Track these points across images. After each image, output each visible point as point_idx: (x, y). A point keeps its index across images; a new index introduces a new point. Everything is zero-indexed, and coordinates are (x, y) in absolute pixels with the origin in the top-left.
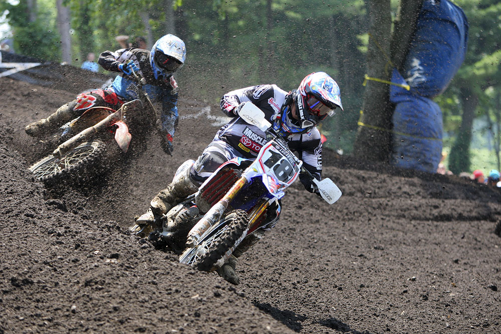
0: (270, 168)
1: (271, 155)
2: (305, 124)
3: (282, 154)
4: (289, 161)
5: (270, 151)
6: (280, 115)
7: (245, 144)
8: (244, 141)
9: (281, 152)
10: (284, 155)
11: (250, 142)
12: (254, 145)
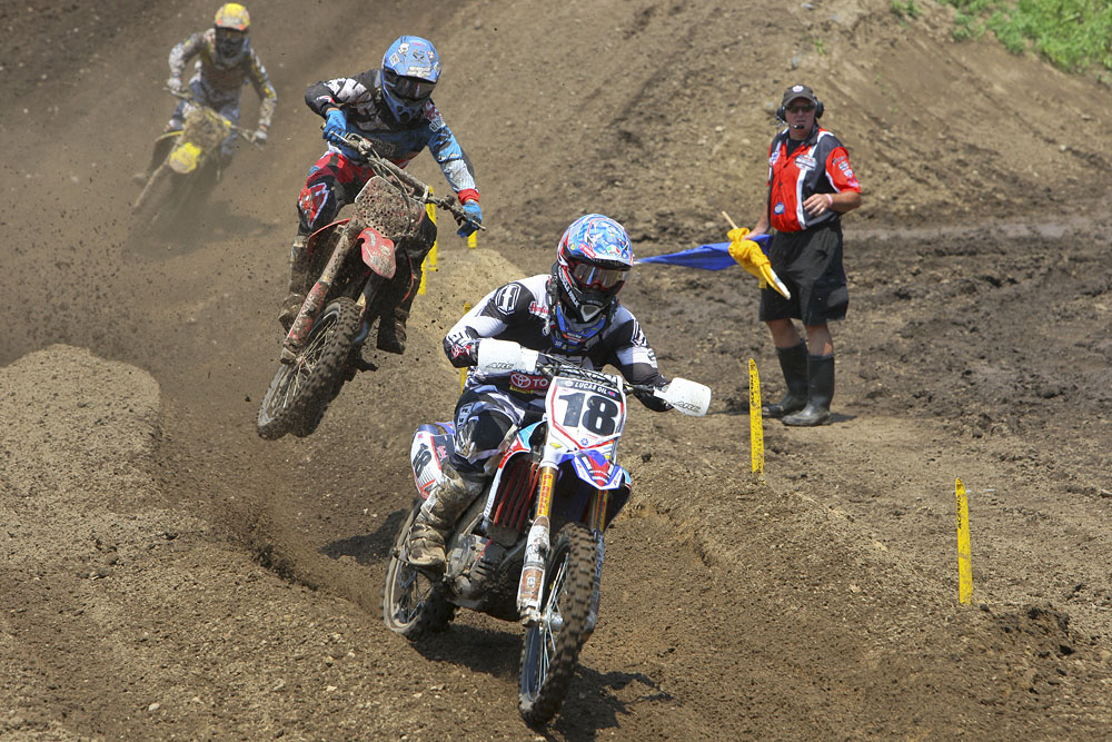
0: (576, 426)
1: (566, 403)
2: (587, 313)
3: (582, 389)
4: (600, 393)
5: (561, 397)
6: (553, 323)
7: (520, 385)
8: (516, 381)
9: (578, 388)
10: (586, 390)
11: (528, 379)
12: (536, 381)
